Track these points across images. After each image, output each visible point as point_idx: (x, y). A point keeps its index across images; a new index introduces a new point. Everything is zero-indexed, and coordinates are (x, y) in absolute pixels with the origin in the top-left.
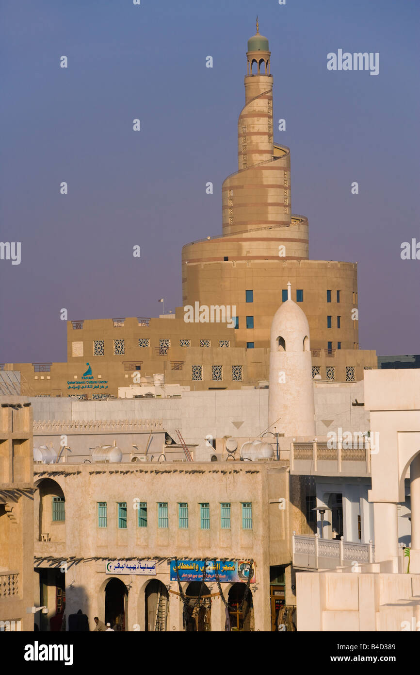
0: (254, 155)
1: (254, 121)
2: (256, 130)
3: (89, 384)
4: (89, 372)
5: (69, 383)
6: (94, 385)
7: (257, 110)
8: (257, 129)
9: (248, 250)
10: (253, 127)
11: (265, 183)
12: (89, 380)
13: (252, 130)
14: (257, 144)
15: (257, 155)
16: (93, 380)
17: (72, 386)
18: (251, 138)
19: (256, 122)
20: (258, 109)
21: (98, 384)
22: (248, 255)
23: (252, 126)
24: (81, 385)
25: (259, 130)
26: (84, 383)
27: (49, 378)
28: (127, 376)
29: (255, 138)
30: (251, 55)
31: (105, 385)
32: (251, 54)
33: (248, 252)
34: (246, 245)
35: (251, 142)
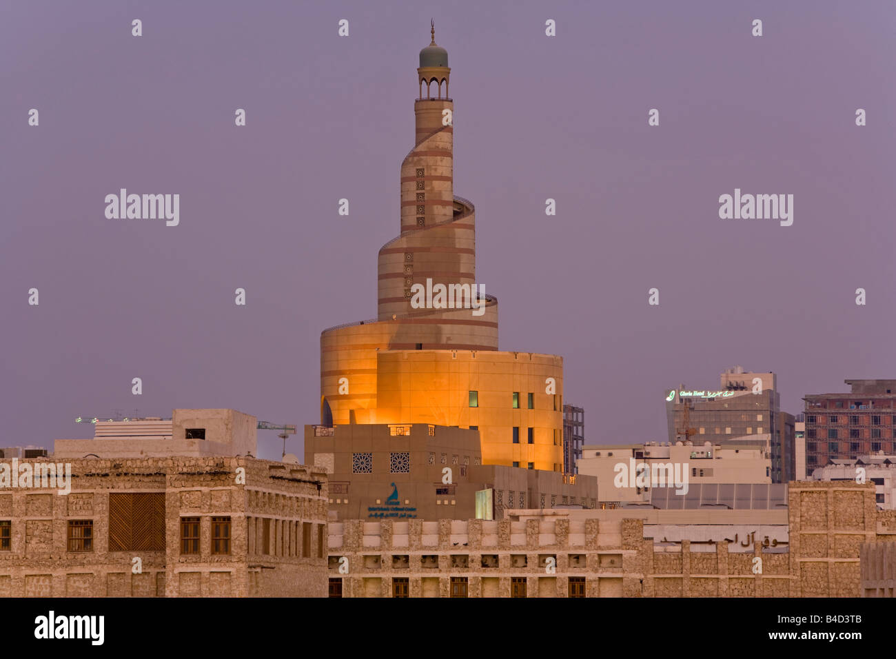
0: (435, 207)
1: (437, 162)
2: (438, 173)
3: (394, 512)
4: (395, 494)
5: (370, 509)
6: (400, 513)
7: (440, 147)
8: (441, 172)
9: (448, 336)
10: (436, 170)
11: (457, 246)
12: (395, 506)
13: (433, 173)
14: (440, 193)
15: (440, 207)
16: (399, 507)
17: (373, 513)
18: (432, 184)
19: (439, 163)
20: (441, 145)
21: (405, 512)
22: (450, 342)
23: (434, 167)
24: (385, 513)
25: (442, 173)
26: (387, 509)
27: (346, 501)
28: (439, 502)
29: (436, 184)
30: (424, 72)
31: (413, 513)
32: (424, 70)
33: (449, 339)
34: (446, 329)
35: (432, 189)
